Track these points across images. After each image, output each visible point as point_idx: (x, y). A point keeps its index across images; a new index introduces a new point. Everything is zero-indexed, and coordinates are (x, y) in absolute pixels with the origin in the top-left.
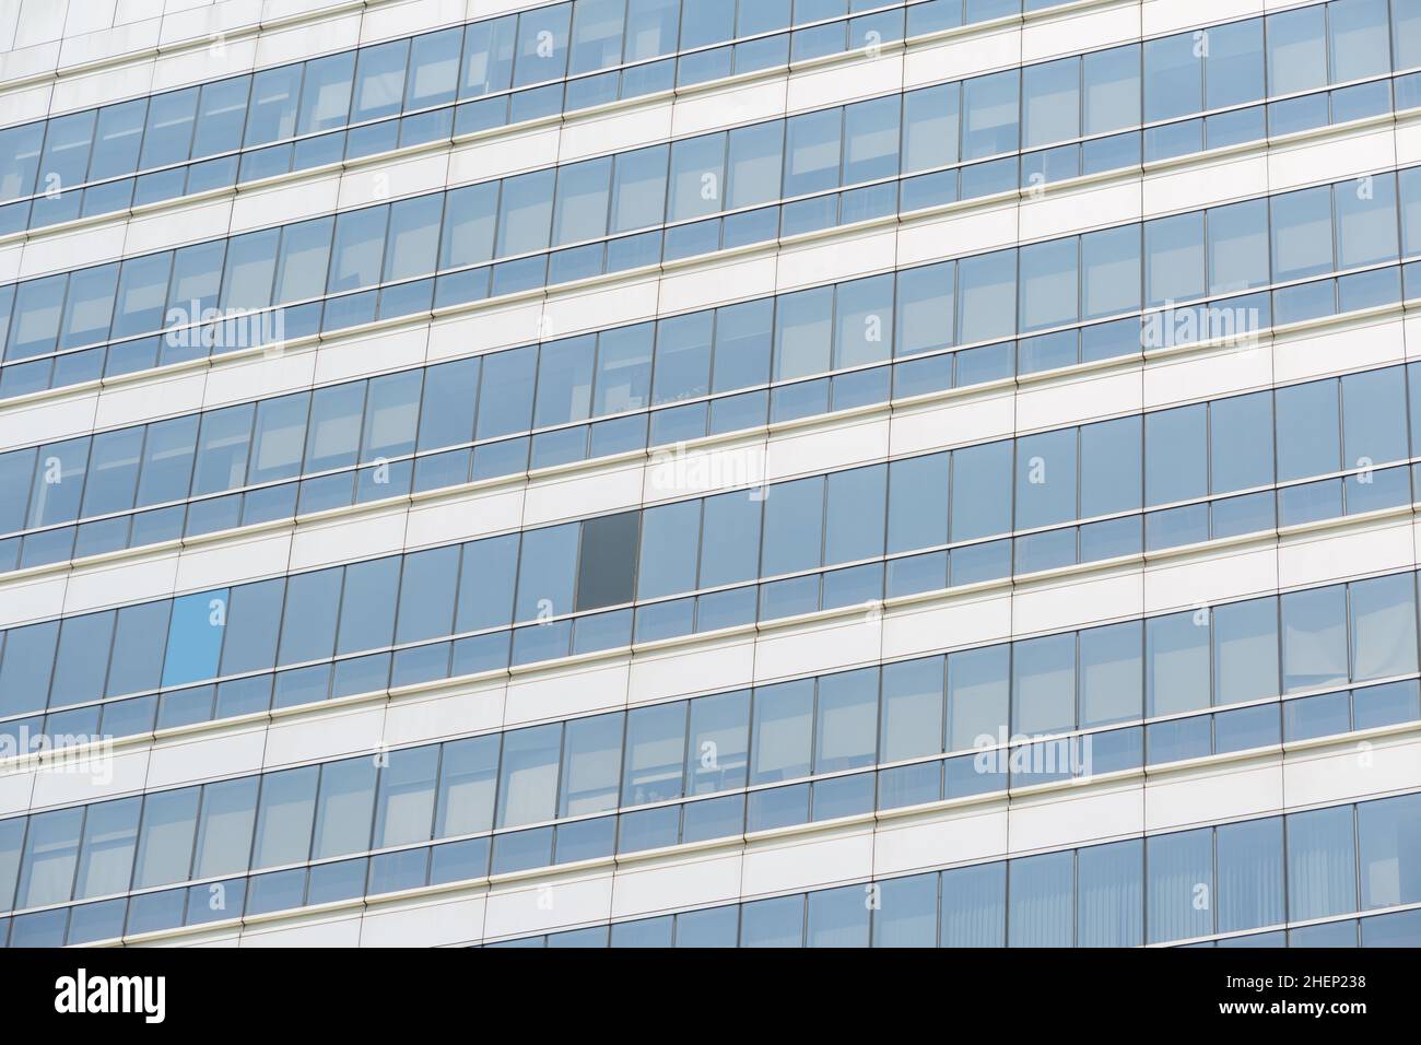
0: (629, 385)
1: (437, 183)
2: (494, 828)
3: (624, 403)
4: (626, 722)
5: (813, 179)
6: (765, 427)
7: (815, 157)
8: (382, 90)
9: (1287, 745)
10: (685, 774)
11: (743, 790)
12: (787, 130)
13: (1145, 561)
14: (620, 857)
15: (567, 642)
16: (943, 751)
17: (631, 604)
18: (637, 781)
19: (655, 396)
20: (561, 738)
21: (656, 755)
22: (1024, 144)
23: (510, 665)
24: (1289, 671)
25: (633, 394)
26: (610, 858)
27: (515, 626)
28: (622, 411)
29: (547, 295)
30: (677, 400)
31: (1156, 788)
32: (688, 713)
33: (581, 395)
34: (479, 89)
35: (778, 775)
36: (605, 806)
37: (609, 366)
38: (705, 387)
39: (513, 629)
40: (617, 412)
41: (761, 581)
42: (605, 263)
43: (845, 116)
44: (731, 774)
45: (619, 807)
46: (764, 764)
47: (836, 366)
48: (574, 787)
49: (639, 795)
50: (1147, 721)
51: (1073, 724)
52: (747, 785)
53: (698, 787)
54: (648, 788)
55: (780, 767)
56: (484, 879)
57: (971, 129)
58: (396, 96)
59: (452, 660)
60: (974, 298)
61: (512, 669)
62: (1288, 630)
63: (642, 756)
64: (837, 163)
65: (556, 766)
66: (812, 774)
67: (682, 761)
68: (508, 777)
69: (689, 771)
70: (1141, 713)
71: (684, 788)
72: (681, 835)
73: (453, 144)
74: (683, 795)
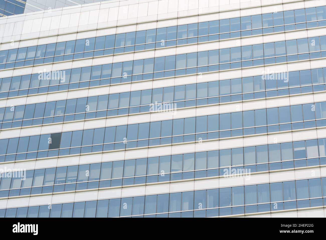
0: (61, 111)
1: (30, 73)
2: (32, 186)
3: (60, 114)
4: (56, 170)
5: (96, 77)
6: (84, 120)
7: (97, 73)
8: (22, 56)
9: (171, 181)
10: (66, 179)
11: (76, 183)
12: (92, 68)
13: (149, 148)
14: (53, 193)
15: (47, 155)
16: (111, 178)
17: (59, 149)
18: (57, 180)
19: (65, 113)
20: (45, 171)
21: (61, 176)
22: (133, 74)
23: (37, 158)
24: (172, 169)
25: (62, 112)
26: (52, 193)
27: (38, 151)
28: (60, 115)
29: (48, 94)
30: (69, 114)
31: (148, 187)
32: (67, 169)
33: (53, 112)
34: (39, 57)
35: (82, 181)
36: (52, 184)
37: (58, 107)
38: (74, 112)
39: (38, 152)
40: (59, 115)
41: (82, 146)
42: (58, 89)
43: (102, 67)
44: (74, 180)
45: (54, 184)
46: (80, 178)
47: (97, 110)
48: (46, 180)
49: (58, 183)
50: (147, 176)
51: (134, 175)
52: (77, 182)
53: (68, 182)
54: (59, 181)
55: (82, 179)
56: (29, 195)
57: (124, 71)
58: (24, 57)
59: (27, 157)
60: (122, 100)
61: (37, 159)
62: (172, 161)
63: (59, 175)
64: (100, 75)
65: (43, 177)
66: (88, 181)
67: (65, 177)
68: (35, 178)
69: (67, 179)
70: (146, 174)
71: (65, 182)
72: (64, 190)
73: (34, 66)
74: (65, 183)
